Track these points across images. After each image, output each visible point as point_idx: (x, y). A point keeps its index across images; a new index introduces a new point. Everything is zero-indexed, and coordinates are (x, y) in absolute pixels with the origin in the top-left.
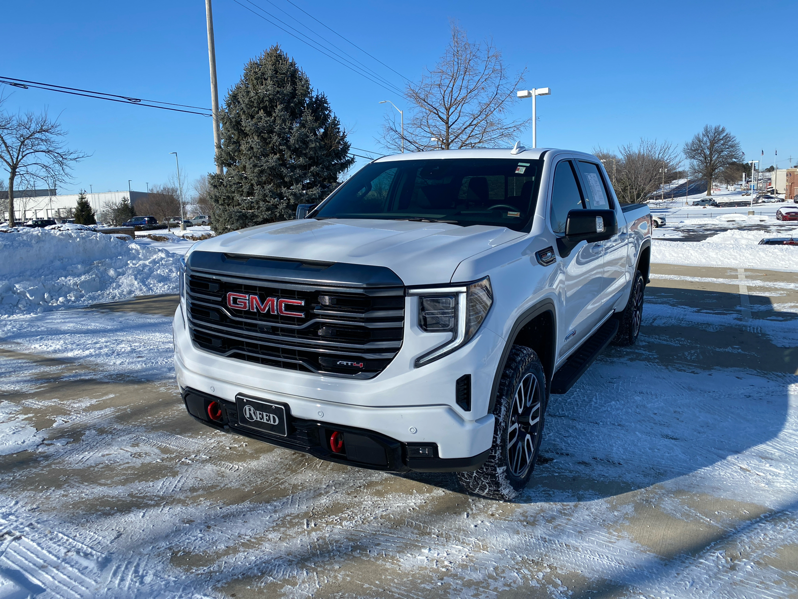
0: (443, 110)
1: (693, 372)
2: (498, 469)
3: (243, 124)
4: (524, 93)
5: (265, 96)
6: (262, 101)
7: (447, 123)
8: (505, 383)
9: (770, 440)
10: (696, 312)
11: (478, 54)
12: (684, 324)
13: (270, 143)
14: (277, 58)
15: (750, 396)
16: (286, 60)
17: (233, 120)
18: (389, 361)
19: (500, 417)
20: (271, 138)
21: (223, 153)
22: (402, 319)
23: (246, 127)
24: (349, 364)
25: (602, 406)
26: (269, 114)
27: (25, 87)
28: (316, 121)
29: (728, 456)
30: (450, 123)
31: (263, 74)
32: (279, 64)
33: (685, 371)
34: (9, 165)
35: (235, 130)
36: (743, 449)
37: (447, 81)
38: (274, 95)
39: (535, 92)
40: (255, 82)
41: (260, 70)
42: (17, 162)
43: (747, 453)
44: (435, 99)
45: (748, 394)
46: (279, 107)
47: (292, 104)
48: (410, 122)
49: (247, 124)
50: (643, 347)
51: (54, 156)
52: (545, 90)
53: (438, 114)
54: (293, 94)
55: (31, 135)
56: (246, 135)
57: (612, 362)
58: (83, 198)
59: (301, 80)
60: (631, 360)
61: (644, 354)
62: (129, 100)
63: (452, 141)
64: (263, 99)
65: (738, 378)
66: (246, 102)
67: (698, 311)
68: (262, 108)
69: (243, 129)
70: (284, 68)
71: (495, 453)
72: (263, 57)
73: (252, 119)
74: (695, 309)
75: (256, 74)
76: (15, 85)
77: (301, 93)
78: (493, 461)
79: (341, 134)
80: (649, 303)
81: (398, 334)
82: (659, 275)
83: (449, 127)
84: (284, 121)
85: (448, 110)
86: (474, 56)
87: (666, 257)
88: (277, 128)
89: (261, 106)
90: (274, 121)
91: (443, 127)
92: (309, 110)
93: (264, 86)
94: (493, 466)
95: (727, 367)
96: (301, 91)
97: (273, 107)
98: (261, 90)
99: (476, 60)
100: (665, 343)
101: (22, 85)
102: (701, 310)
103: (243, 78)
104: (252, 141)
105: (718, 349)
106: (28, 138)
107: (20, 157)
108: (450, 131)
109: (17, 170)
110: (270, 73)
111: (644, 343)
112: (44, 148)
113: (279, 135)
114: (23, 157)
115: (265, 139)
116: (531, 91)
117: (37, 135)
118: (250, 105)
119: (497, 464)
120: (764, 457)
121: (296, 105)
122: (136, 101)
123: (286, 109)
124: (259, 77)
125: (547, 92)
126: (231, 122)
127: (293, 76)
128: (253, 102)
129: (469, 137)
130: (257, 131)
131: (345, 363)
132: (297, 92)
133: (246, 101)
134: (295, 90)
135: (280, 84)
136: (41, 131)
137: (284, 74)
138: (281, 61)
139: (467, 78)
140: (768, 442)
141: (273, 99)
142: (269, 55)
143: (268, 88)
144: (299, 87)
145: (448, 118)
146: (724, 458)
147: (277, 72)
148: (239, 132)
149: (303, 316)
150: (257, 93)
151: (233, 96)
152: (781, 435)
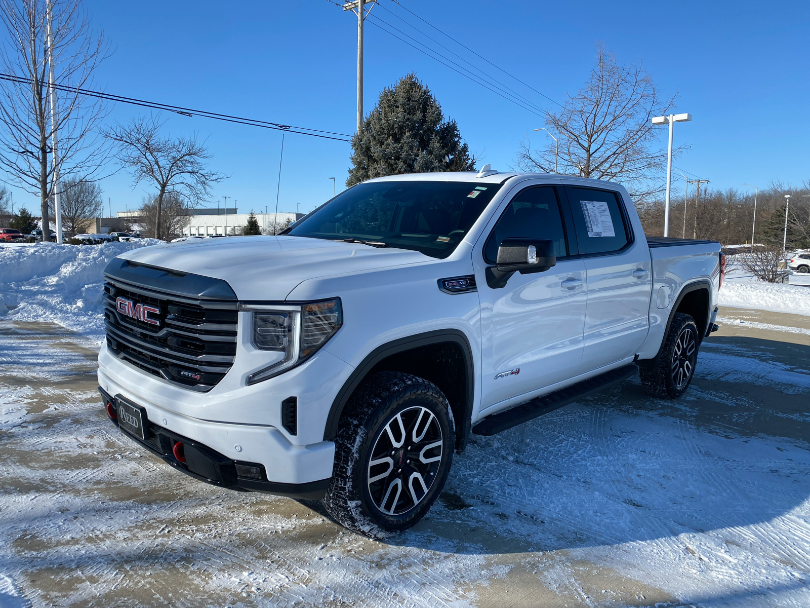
0: (584, 137)
1: (726, 437)
2: (349, 502)
3: (372, 150)
4: (660, 119)
5: (395, 123)
6: (392, 128)
7: (588, 151)
8: (367, 412)
9: (758, 523)
10: (787, 370)
11: (628, 78)
12: (760, 382)
13: (396, 169)
14: (412, 85)
15: (776, 471)
16: (420, 87)
17: (364, 146)
18: (223, 375)
19: (353, 447)
20: (397, 164)
21: (353, 178)
22: (235, 334)
23: (374, 153)
24: (190, 376)
25: (583, 459)
26: (397, 140)
27: (190, 115)
28: (443, 148)
29: (682, 532)
30: (591, 152)
31: (396, 101)
32: (412, 92)
33: (717, 433)
34: (160, 183)
35: (365, 156)
36: (709, 530)
37: (591, 107)
38: (404, 122)
39: (672, 119)
40: (387, 109)
41: (393, 98)
42: (167, 180)
43: (711, 533)
44: (577, 125)
45: (774, 469)
46: (407, 134)
47: (421, 131)
48: (547, 149)
49: (376, 151)
50: (688, 402)
51: (198, 177)
52: (684, 116)
53: (578, 141)
54: (423, 121)
55: (181, 158)
56: (375, 161)
57: (637, 415)
58: (253, 218)
59: (432, 107)
60: (661, 415)
61: (681, 410)
62: (280, 127)
63: (593, 170)
64: (393, 126)
65: (779, 449)
66: (377, 129)
67: (791, 370)
68: (392, 135)
69: (372, 155)
70: (416, 95)
71: (345, 485)
72: (399, 85)
73: (381, 146)
74: (788, 367)
75: (389, 102)
76: (182, 113)
77: (431, 120)
78: (343, 493)
79: (470, 161)
80: (736, 355)
81: (231, 349)
82: (776, 326)
83: (590, 155)
84: (411, 148)
85: (590, 137)
86: (623, 80)
87: (799, 306)
88: (403, 155)
89: (391, 133)
90: (402, 148)
91: (584, 155)
92: (437, 136)
93: (395, 113)
94: (343, 499)
95: (775, 435)
96: (431, 118)
97: (402, 134)
98: (392, 117)
99: (625, 84)
100: (718, 400)
101: (188, 113)
102: (796, 368)
103: (378, 106)
104: (379, 167)
105: (780, 415)
106: (178, 160)
107: (170, 177)
108: (591, 158)
109: (166, 189)
110: (401, 101)
111: (692, 398)
112: (190, 169)
113: (405, 162)
114: (172, 177)
115: (392, 165)
116: (668, 118)
117: (187, 158)
118: (381, 132)
119: (347, 496)
120: (729, 542)
121: (425, 132)
122: (285, 128)
123: (414, 136)
124: (392, 105)
125: (687, 118)
126: (362, 148)
127: (426, 102)
128: (384, 129)
129: (611, 165)
130: (384, 158)
131: (186, 374)
132: (427, 119)
133: (377, 127)
134: (425, 116)
135: (410, 111)
136: (190, 154)
137: (416, 101)
138: (414, 89)
139: (614, 103)
140: (752, 526)
141: (403, 126)
142: (403, 83)
143: (398, 116)
144: (428, 114)
145: (590, 146)
146: (676, 534)
147: (409, 99)
148: (368, 158)
149: (158, 324)
150: (388, 120)
151: (367, 124)
152: (777, 521)
